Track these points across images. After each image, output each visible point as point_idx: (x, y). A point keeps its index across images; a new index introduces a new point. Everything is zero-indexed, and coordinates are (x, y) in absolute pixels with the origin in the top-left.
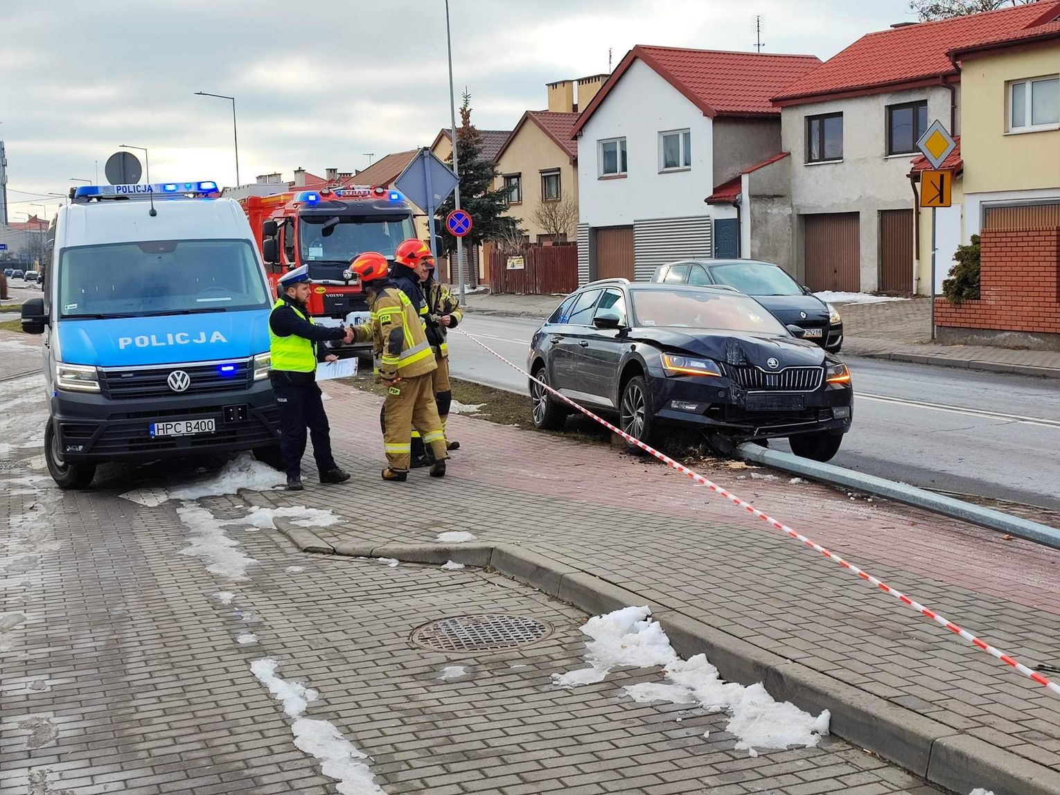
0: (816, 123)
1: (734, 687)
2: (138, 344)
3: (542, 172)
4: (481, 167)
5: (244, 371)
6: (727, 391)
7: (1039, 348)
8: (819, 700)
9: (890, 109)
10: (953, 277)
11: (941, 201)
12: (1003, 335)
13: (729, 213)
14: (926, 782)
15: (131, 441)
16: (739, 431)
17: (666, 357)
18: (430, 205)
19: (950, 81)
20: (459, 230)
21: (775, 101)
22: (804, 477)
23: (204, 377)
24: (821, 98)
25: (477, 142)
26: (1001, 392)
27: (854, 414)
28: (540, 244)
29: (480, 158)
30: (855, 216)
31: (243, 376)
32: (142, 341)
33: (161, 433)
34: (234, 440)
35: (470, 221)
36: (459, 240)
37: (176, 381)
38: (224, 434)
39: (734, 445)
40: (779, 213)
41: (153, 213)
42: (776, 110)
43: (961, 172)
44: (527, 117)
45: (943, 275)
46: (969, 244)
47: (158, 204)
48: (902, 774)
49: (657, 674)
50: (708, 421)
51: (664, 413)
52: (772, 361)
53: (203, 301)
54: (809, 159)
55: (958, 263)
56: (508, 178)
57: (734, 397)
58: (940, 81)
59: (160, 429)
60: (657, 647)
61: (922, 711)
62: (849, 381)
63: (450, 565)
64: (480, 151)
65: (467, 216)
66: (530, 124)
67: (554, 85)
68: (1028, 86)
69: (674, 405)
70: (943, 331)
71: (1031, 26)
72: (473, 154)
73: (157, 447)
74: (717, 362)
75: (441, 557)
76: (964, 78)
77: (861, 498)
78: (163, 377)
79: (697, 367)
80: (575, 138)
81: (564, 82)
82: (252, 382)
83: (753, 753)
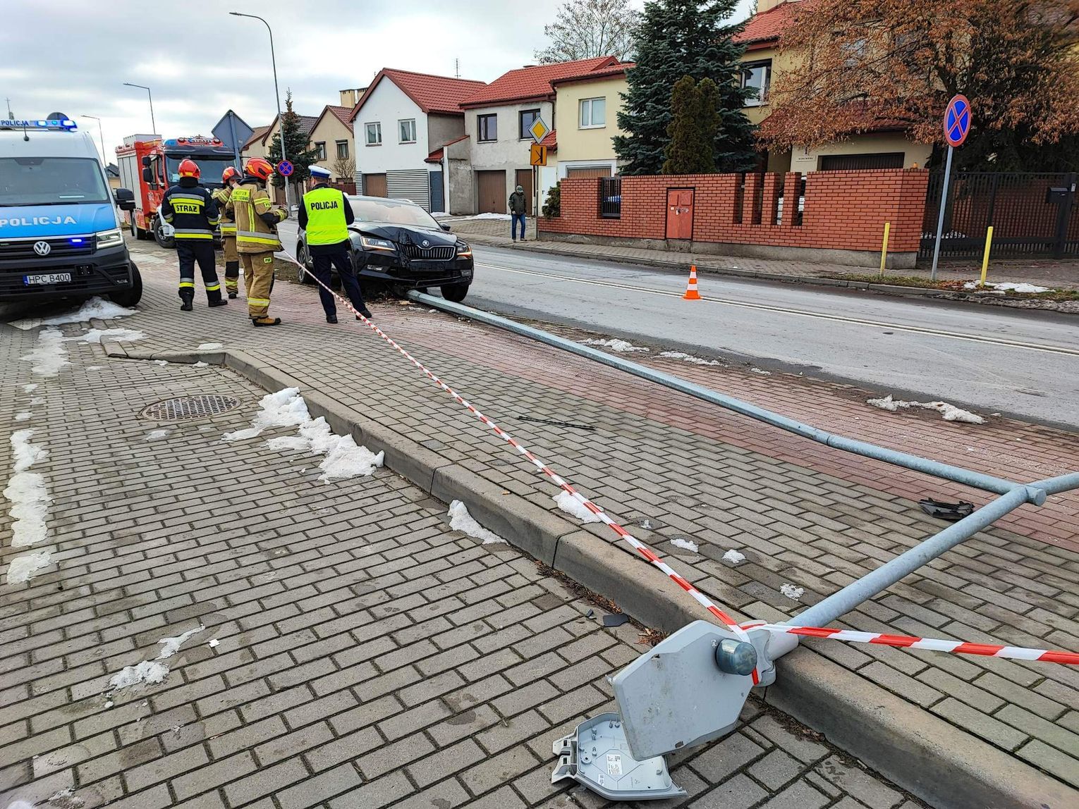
0: (483, 119)
1: (336, 437)
2: (12, 224)
3: (337, 142)
4: (299, 136)
5: (90, 243)
6: (399, 259)
7: (589, 243)
8: (380, 445)
9: (521, 113)
10: (547, 205)
11: (542, 162)
12: (571, 236)
13: (437, 168)
14: (430, 495)
15: (11, 288)
16: (407, 283)
17: (364, 239)
18: (236, 146)
19: (551, 98)
20: (286, 172)
21: (461, 106)
22: (438, 309)
23: (61, 247)
24: (485, 105)
25: (297, 121)
26: (565, 265)
27: (474, 274)
28: (337, 183)
29: (299, 131)
30: (504, 171)
31: (89, 246)
32: (15, 222)
33: (32, 282)
34: (86, 287)
35: (292, 168)
36: (286, 178)
37: (40, 248)
38: (78, 283)
39: (405, 291)
40: (464, 169)
41: (27, 139)
42: (462, 111)
43: (556, 149)
44: (327, 109)
45: (542, 203)
46: (555, 186)
47: (29, 134)
48: (417, 491)
49: (294, 431)
50: (389, 277)
51: (362, 272)
52: (425, 243)
53: (63, 197)
54: (480, 140)
55: (550, 197)
56: (318, 144)
57: (403, 263)
58: (546, 98)
59: (31, 280)
60: (299, 413)
61: (436, 450)
62: (471, 255)
63: (200, 364)
64: (299, 127)
65: (290, 164)
66: (329, 113)
67: (344, 92)
68: (590, 102)
69: (369, 267)
70: (541, 234)
71: (594, 70)
72: (295, 129)
73: (30, 291)
74: (393, 242)
75: (195, 358)
76: (558, 96)
77: (465, 321)
78: (30, 245)
79: (382, 245)
80: (352, 121)
81: (349, 90)
82: (96, 250)
83: (327, 482)
